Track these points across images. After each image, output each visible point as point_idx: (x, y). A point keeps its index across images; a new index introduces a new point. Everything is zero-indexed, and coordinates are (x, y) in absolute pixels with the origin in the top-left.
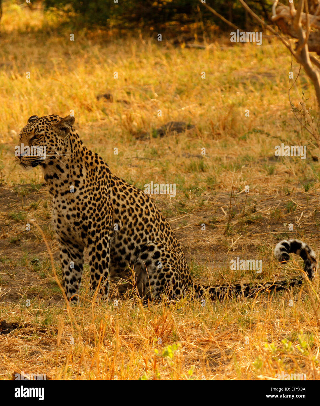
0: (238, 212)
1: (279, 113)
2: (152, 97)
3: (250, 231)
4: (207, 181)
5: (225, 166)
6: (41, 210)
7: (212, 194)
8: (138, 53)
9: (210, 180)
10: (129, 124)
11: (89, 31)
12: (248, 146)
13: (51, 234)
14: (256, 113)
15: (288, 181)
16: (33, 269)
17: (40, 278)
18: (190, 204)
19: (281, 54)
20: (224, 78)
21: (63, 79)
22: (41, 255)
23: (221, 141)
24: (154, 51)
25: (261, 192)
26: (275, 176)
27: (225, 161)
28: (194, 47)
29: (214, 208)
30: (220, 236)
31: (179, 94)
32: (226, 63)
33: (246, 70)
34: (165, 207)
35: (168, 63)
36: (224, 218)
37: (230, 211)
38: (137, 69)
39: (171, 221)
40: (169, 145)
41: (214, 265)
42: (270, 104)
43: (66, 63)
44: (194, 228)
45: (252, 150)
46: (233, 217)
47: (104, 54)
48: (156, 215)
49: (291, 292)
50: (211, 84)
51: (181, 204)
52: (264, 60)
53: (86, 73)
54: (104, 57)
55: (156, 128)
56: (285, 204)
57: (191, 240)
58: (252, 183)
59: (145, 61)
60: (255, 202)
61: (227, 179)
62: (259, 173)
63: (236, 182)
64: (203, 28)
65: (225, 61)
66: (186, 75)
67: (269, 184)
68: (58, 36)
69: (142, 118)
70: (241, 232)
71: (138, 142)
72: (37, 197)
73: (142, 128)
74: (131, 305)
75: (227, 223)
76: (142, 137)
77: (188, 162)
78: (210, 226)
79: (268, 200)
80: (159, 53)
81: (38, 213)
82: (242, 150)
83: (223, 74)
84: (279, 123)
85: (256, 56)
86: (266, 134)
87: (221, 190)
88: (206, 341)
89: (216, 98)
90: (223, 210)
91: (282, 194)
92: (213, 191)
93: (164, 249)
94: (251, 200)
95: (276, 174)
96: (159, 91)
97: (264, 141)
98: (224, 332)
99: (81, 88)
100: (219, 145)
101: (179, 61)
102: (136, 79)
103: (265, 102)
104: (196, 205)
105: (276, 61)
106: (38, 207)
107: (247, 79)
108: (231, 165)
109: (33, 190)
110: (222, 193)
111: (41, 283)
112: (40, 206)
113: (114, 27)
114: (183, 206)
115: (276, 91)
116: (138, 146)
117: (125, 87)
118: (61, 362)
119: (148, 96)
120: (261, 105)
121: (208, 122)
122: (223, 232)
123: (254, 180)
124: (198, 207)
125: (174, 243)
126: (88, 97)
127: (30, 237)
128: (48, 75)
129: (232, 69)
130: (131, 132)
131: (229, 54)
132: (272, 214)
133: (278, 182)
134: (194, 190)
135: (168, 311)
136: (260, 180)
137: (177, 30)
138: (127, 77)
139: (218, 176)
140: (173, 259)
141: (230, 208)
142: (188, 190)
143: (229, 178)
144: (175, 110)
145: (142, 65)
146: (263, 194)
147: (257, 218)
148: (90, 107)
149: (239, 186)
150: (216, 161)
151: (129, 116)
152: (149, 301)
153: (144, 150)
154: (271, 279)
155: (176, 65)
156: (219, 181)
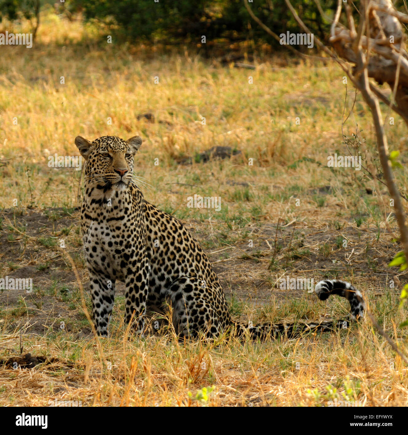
0: (284, 246)
1: (332, 141)
2: (196, 119)
3: (296, 266)
4: (252, 212)
5: (272, 195)
6: (73, 236)
7: (257, 225)
8: (183, 71)
9: (255, 210)
10: (170, 147)
11: (132, 46)
12: (298, 175)
13: (83, 262)
14: (307, 141)
15: (339, 215)
16: (62, 299)
17: (69, 309)
18: (232, 236)
19: (337, 78)
20: (274, 101)
21: (101, 97)
22: (71, 285)
23: (268, 168)
24: (200, 69)
25: (310, 225)
26: (325, 208)
27: (272, 190)
28: (243, 67)
29: (258, 241)
30: (264, 270)
31: (226, 116)
32: (277, 86)
33: (299, 93)
34: (206, 238)
35: (215, 83)
36: (269, 252)
37: (275, 245)
38: (181, 88)
39: (212, 252)
40: (212, 171)
41: (256, 302)
42: (322, 131)
43: (106, 79)
44: (236, 261)
45: (302, 179)
46: (278, 251)
47: (147, 71)
48: (191, 245)
49: (338, 334)
50: (260, 107)
51: (223, 235)
52: (318, 83)
53: (126, 91)
54: (147, 74)
55: (200, 152)
56: (335, 239)
57: (232, 274)
58: (301, 215)
59: (190, 80)
60: (303, 235)
61: (274, 210)
62: (309, 205)
63: (284, 214)
64: (254, 46)
65: (276, 83)
66: (234, 96)
67: (319, 217)
68: (98, 50)
69: (185, 141)
70: (287, 267)
71: (179, 167)
72: (69, 222)
73: (184, 152)
74: (165, 342)
75: (272, 257)
76: (184, 161)
77: (232, 190)
78: (254, 259)
79: (317, 234)
80: (205, 72)
81: (70, 240)
82: (291, 179)
83: (274, 97)
84: (332, 151)
85: (310, 79)
86: (318, 163)
87: (266, 222)
88: (245, 384)
89: (265, 122)
90: (268, 243)
91: (332, 229)
92: (258, 222)
93: (198, 283)
94: (298, 233)
95: (327, 207)
96: (204, 112)
97: (314, 171)
98: (265, 375)
99: (120, 106)
100: (266, 173)
101: (227, 81)
102: (180, 98)
103: (318, 128)
104: (239, 237)
105: (332, 85)
106: (70, 233)
107: (300, 103)
108: (279, 196)
109: (65, 215)
110: (268, 225)
111: (70, 315)
112: (72, 232)
113: (159, 42)
114: (225, 237)
115: (330, 117)
116: (179, 171)
117: (168, 107)
118: (88, 400)
119: (192, 118)
120: (312, 132)
121: (256, 148)
122: (267, 267)
123: (303, 212)
124: (241, 239)
125: (212, 276)
126: (128, 117)
127: (59, 265)
128: (85, 91)
129: (283, 92)
130: (172, 156)
131: (281, 76)
132: (321, 250)
133: (328, 215)
134: (238, 221)
135: (205, 350)
136: (309, 212)
137: (226, 47)
138: (171, 96)
139: (264, 207)
140: (207, 294)
141: (276, 241)
142: (232, 220)
143: (276, 209)
144: (221, 133)
145: (187, 84)
146: (312, 227)
147: (304, 253)
148: (129, 127)
149: (286, 218)
150: (262, 190)
151: (171, 138)
152: (185, 339)
153: (185, 175)
154: (317, 320)
155: (224, 85)
156: (265, 211)
